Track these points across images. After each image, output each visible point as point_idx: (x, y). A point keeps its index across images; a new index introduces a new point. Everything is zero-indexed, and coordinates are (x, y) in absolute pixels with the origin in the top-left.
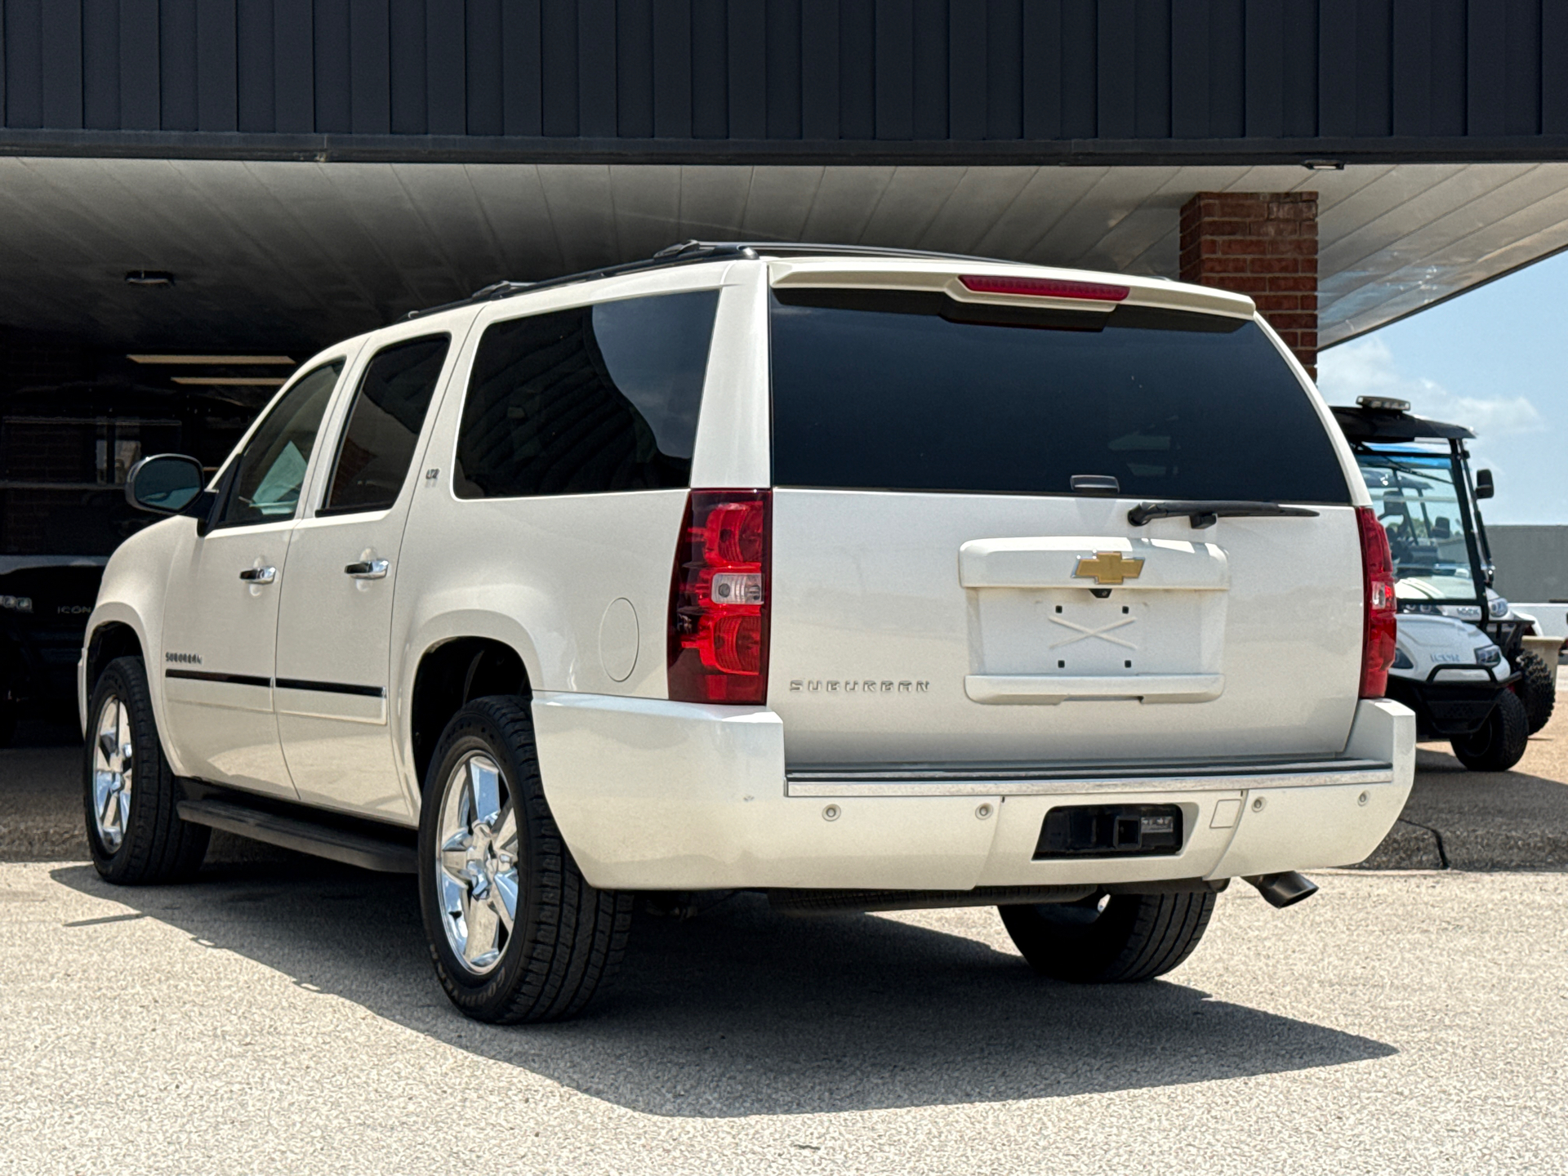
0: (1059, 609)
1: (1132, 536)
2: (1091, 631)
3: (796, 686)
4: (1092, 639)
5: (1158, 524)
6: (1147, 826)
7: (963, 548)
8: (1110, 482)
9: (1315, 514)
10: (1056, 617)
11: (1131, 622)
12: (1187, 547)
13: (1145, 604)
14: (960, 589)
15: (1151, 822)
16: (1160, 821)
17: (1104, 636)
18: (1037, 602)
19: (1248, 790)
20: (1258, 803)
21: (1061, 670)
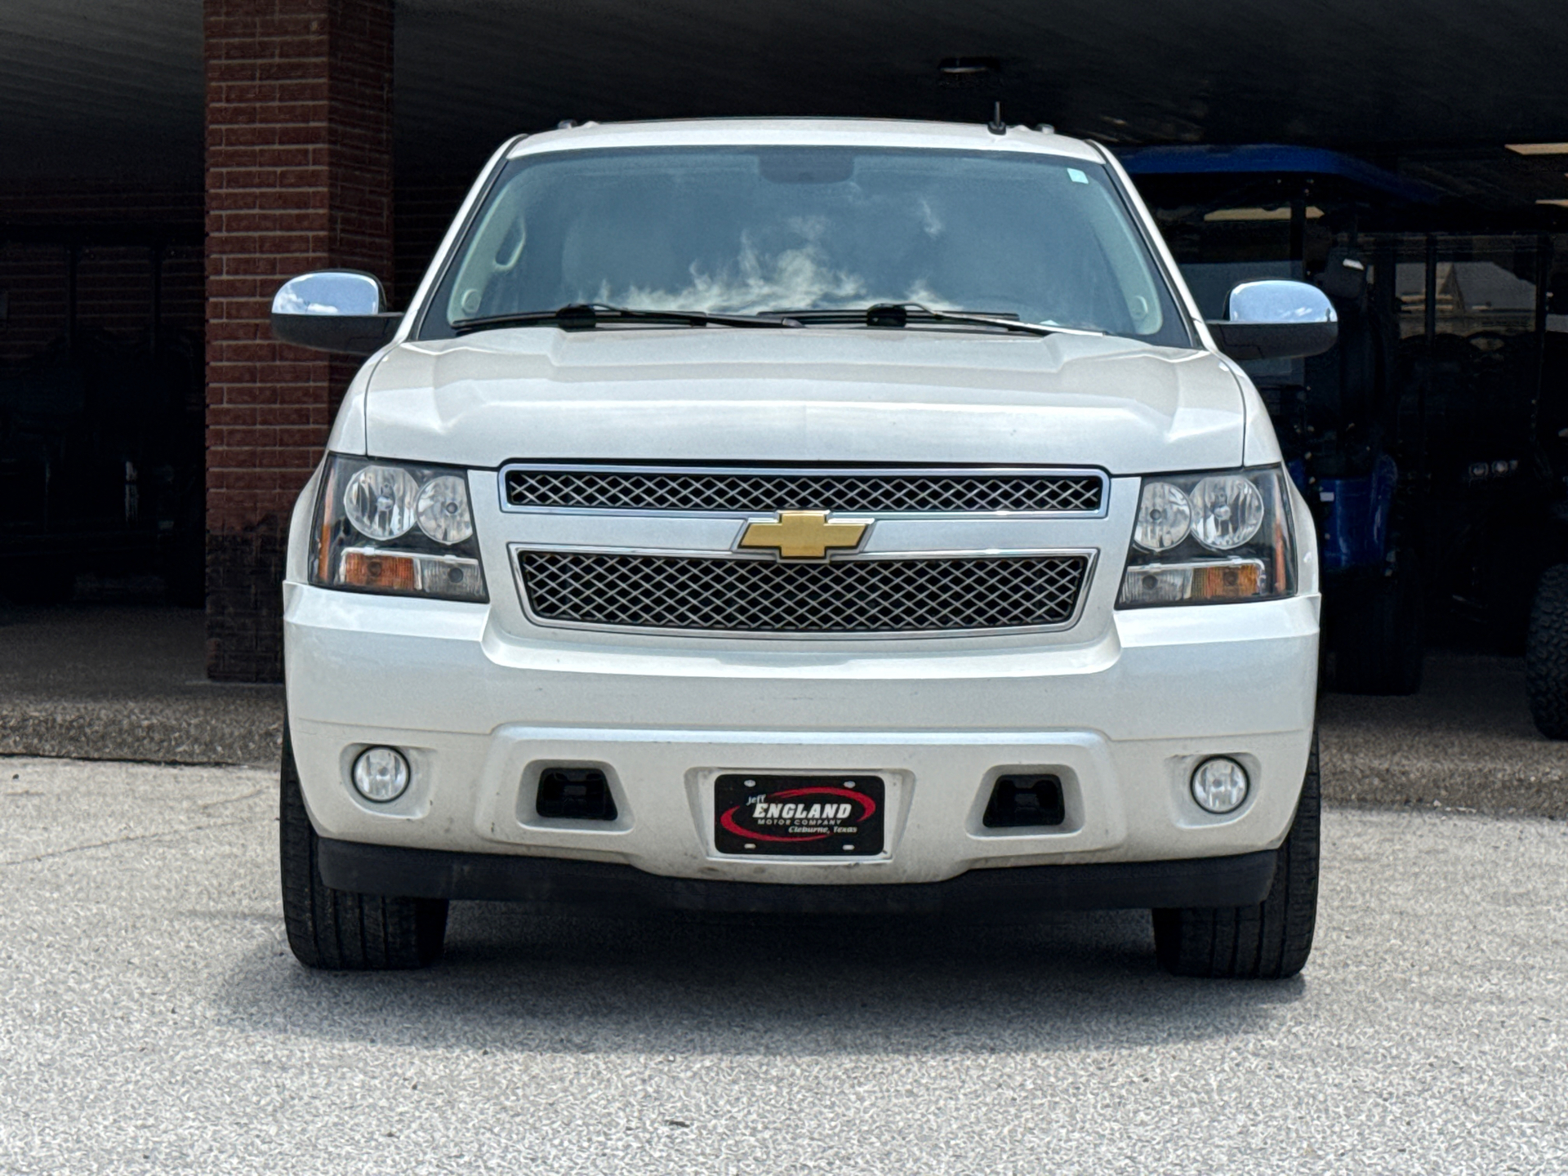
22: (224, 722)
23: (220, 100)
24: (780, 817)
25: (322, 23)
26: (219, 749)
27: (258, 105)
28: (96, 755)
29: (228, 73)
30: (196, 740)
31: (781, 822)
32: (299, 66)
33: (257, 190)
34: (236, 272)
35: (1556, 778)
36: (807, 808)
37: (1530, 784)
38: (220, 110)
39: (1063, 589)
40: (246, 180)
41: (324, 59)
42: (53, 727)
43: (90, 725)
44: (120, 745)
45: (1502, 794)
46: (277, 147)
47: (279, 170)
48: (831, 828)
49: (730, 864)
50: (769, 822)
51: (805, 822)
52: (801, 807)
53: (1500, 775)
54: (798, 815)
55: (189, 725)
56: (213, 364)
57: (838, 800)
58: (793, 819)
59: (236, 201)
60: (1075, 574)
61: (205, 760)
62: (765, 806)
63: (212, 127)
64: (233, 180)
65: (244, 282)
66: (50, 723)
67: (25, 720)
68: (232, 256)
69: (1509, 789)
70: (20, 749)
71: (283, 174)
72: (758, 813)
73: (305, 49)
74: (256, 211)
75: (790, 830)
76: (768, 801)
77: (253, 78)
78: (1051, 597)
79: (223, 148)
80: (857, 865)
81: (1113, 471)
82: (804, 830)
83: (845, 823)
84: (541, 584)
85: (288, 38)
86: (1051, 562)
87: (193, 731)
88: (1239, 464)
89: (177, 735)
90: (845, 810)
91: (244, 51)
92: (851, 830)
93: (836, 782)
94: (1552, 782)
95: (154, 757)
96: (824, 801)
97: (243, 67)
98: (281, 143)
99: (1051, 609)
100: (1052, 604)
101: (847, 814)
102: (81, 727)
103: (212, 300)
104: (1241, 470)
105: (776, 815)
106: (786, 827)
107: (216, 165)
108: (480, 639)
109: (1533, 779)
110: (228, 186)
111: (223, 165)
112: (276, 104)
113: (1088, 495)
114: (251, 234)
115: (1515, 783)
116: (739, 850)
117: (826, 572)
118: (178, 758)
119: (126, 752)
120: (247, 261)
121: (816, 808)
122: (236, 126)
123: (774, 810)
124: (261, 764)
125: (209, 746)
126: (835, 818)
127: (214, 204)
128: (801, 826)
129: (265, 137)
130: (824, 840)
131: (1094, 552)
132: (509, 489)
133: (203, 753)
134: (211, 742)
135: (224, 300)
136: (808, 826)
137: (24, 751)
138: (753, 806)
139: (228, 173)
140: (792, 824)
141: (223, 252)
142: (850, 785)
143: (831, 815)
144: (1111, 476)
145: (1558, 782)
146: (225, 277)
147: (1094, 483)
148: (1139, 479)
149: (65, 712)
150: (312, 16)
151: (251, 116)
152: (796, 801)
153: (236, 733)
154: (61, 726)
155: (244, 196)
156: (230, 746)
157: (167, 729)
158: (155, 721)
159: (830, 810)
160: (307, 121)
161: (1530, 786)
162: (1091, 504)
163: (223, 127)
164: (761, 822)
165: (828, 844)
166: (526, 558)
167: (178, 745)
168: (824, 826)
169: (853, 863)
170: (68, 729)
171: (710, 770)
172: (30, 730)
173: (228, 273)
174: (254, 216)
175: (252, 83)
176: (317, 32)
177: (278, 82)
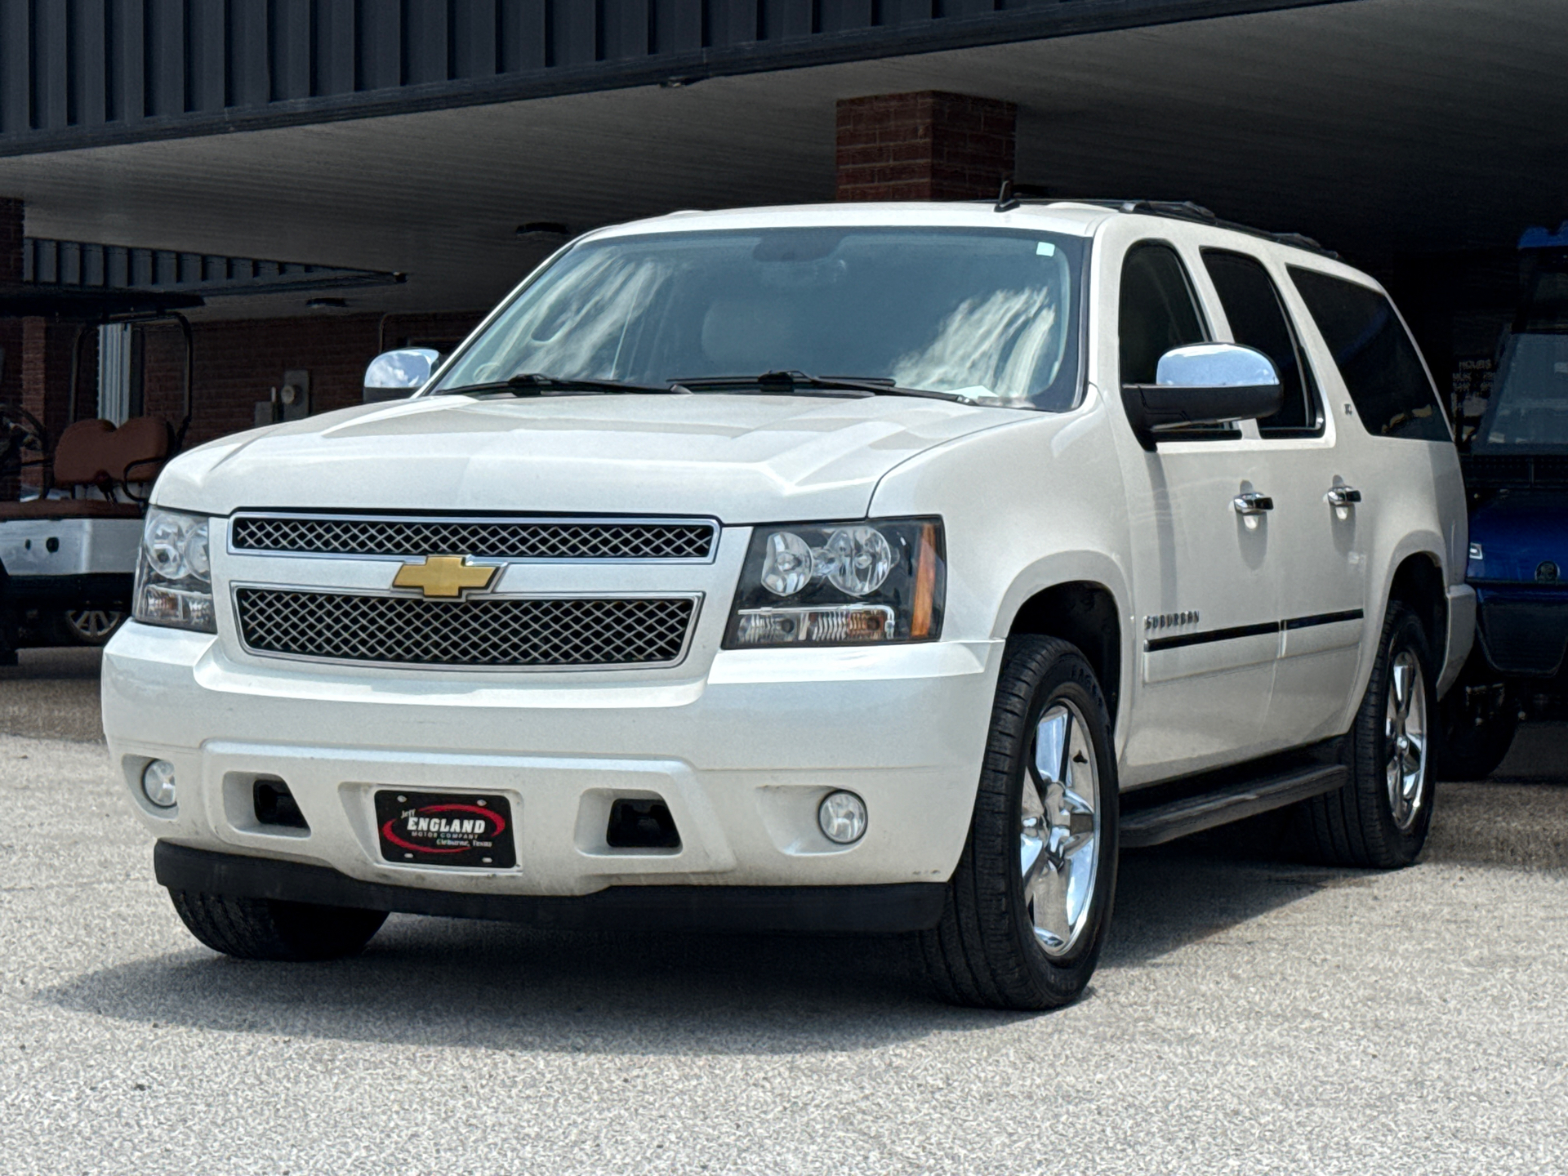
24: (429, 830)
25: (926, 129)
29: (853, 177)
31: (430, 835)
32: (908, 167)
36: (449, 823)
39: (672, 629)
41: (928, 161)
48: (470, 842)
49: (395, 871)
50: (420, 835)
51: (449, 836)
52: (444, 821)
54: (443, 829)
57: (474, 817)
58: (439, 833)
60: (684, 615)
62: (416, 819)
72: (411, 826)
73: (913, 152)
75: (438, 842)
76: (418, 815)
77: (872, 181)
78: (661, 636)
80: (494, 876)
81: (725, 521)
82: (450, 843)
83: (481, 837)
84: (253, 618)
85: (899, 143)
86: (663, 604)
88: (862, 515)
90: (480, 827)
91: (866, 156)
92: (488, 844)
93: (471, 799)
96: (463, 817)
99: (661, 647)
100: (661, 643)
101: (482, 830)
104: (866, 520)
105: (425, 828)
106: (433, 840)
108: (194, 664)
113: (700, 542)
116: (401, 859)
117: (466, 610)
121: (456, 823)
123: (423, 824)
126: (472, 833)
128: (445, 839)
130: (463, 852)
131: (700, 594)
132: (236, 534)
136: (452, 839)
138: (406, 820)
140: (439, 837)
142: (481, 803)
143: (469, 830)
144: (722, 525)
147: (707, 531)
148: (750, 529)
150: (918, 121)
152: (440, 816)
159: (468, 826)
162: (702, 552)
164: (414, 834)
165: (467, 856)
166: (243, 594)
168: (465, 840)
169: (490, 874)
171: (370, 786)
175: (871, 185)
176: (925, 136)
177: (892, 183)
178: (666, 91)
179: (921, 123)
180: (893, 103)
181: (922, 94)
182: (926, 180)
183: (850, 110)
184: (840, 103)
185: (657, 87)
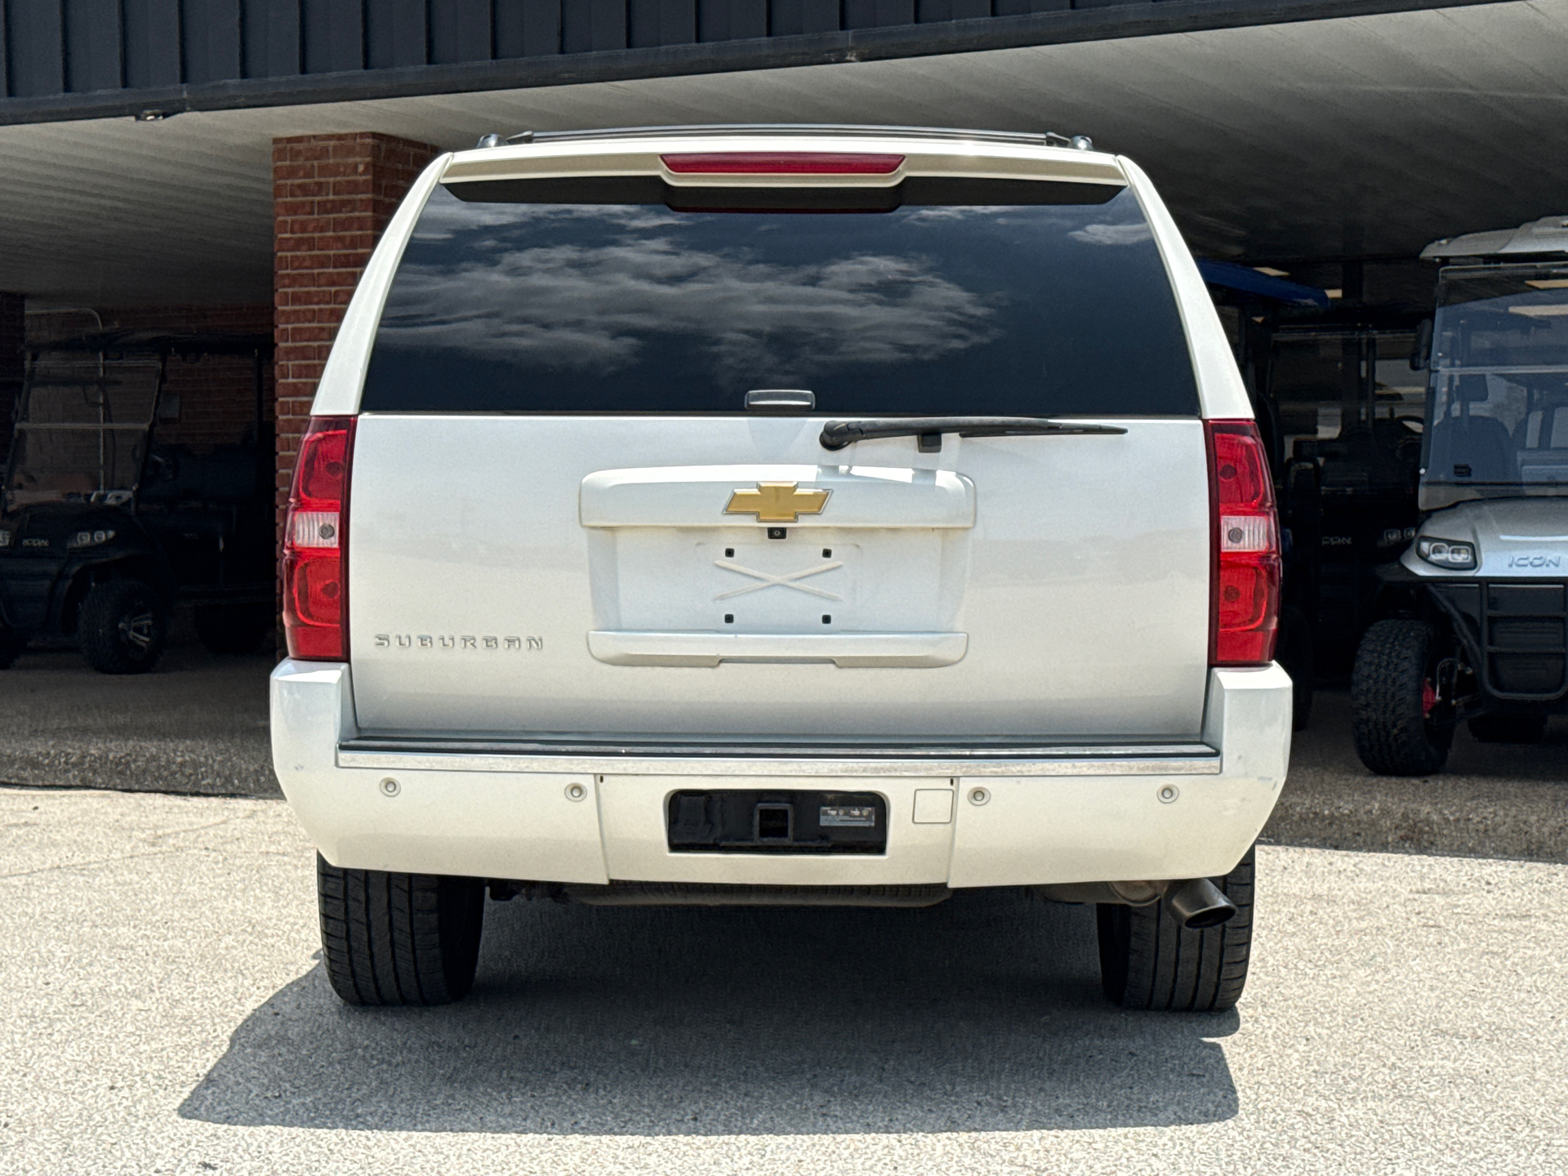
0: (730, 553)
1: (825, 463)
2: (777, 579)
3: (382, 640)
4: (779, 590)
5: (864, 447)
6: (832, 817)
7: (584, 480)
8: (804, 398)
9: (1122, 431)
10: (727, 562)
11: (839, 567)
12: (905, 475)
13: (857, 546)
14: (580, 529)
15: (841, 812)
16: (856, 813)
17: (792, 584)
18: (699, 544)
19: (958, 777)
20: (978, 794)
21: (729, 625)
22: (243, 759)
23: (286, 232)
25: (367, 165)
26: (236, 782)
27: (316, 235)
28: (137, 787)
29: (292, 209)
30: (218, 775)
32: (349, 201)
33: (316, 307)
34: (300, 377)
35: (1346, 812)
37: (1324, 816)
38: (287, 239)
40: (308, 299)
41: (370, 196)
42: (106, 763)
43: (135, 761)
44: (156, 779)
45: (1298, 825)
46: (331, 270)
47: (333, 289)
53: (1298, 809)
55: (214, 761)
56: (281, 453)
59: (297, 316)
61: (223, 791)
63: (279, 254)
64: (296, 298)
65: (305, 384)
66: (103, 759)
67: (83, 757)
68: (297, 362)
69: (1305, 821)
70: (78, 782)
71: (336, 293)
73: (354, 187)
74: (314, 325)
77: (312, 213)
79: (289, 271)
85: (339, 179)
87: (216, 767)
89: (203, 769)
91: (304, 189)
94: (1343, 815)
95: (179, 789)
97: (303, 204)
98: (335, 267)
102: (128, 764)
103: (281, 399)
107: (284, 286)
109: (1326, 812)
110: (293, 304)
111: (289, 286)
112: (330, 234)
114: (311, 344)
115: (1311, 816)
118: (202, 791)
119: (161, 784)
120: (308, 366)
122: (299, 253)
124: (267, 795)
125: (228, 780)
127: (282, 320)
129: (322, 262)
133: (223, 785)
134: (230, 775)
135: (290, 399)
137: (79, 783)
139: (293, 293)
141: (288, 360)
145: (1348, 816)
146: (291, 380)
149: (116, 749)
150: (358, 159)
151: (311, 244)
153: (251, 769)
154: (112, 762)
155: (304, 312)
156: (246, 779)
157: (196, 765)
158: (187, 758)
160: (355, 248)
161: (1324, 818)
163: (289, 254)
167: (203, 779)
170: (117, 765)
172: (87, 765)
173: (293, 377)
174: (314, 328)
175: (311, 217)
176: (363, 173)
177: (332, 216)
178: (141, 123)
179: (361, 162)
180: (332, 143)
181: (363, 135)
182: (369, 214)
183: (286, 147)
184: (276, 141)
185: (133, 119)
